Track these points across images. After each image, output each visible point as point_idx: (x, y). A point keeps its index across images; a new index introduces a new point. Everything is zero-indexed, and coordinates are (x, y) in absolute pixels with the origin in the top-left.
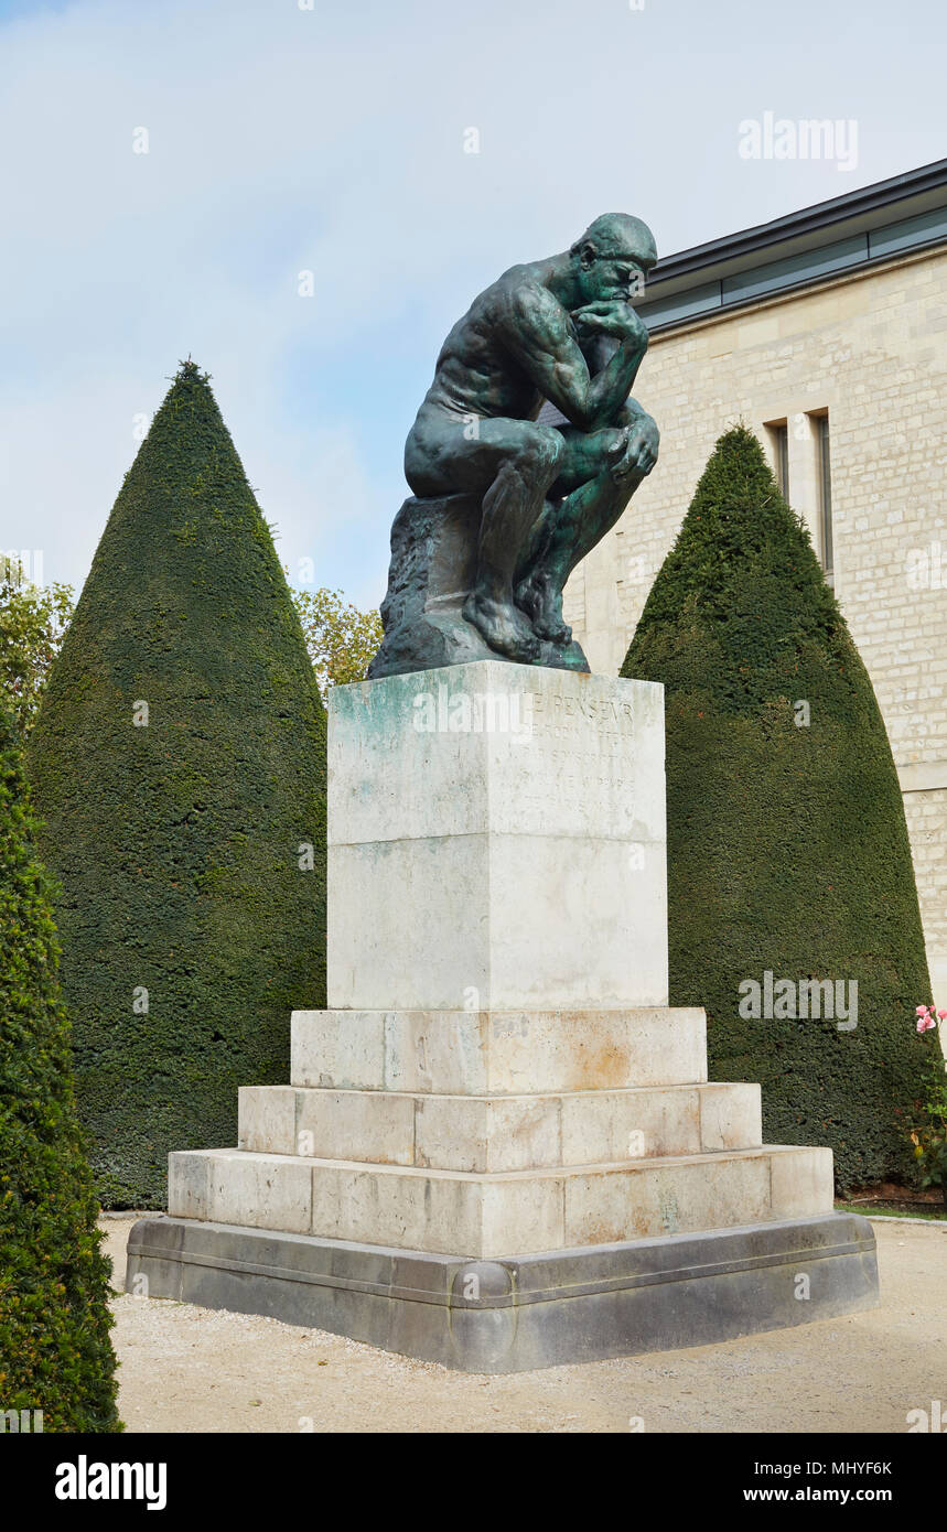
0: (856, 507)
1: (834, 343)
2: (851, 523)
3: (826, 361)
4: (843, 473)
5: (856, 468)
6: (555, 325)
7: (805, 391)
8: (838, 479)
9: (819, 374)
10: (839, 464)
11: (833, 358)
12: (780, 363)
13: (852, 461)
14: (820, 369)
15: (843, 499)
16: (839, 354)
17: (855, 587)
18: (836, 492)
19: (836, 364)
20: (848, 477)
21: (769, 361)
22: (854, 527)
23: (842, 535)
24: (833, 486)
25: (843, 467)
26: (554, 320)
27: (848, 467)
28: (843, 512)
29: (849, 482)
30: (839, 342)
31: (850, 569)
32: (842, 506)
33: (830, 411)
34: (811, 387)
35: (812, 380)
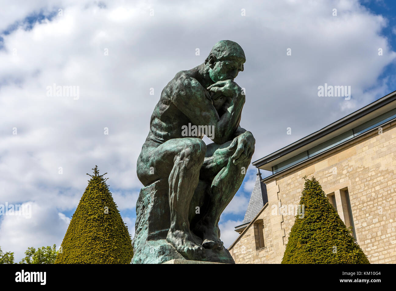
0: (361, 219)
1: (347, 166)
2: (361, 224)
3: (345, 172)
4: (356, 208)
5: (360, 205)
6: (198, 93)
7: (339, 182)
8: (354, 210)
9: (343, 176)
10: (354, 205)
11: (347, 170)
12: (330, 175)
13: (358, 204)
14: (343, 174)
15: (356, 217)
16: (349, 169)
17: (365, 246)
18: (354, 214)
19: (348, 172)
20: (358, 209)
21: (326, 174)
22: (362, 225)
23: (358, 229)
24: (353, 213)
25: (355, 206)
26: (197, 91)
27: (357, 206)
28: (357, 221)
29: (358, 211)
30: (348, 165)
31: (362, 240)
32: (357, 219)
33: (348, 188)
34: (341, 181)
35: (341, 179)
